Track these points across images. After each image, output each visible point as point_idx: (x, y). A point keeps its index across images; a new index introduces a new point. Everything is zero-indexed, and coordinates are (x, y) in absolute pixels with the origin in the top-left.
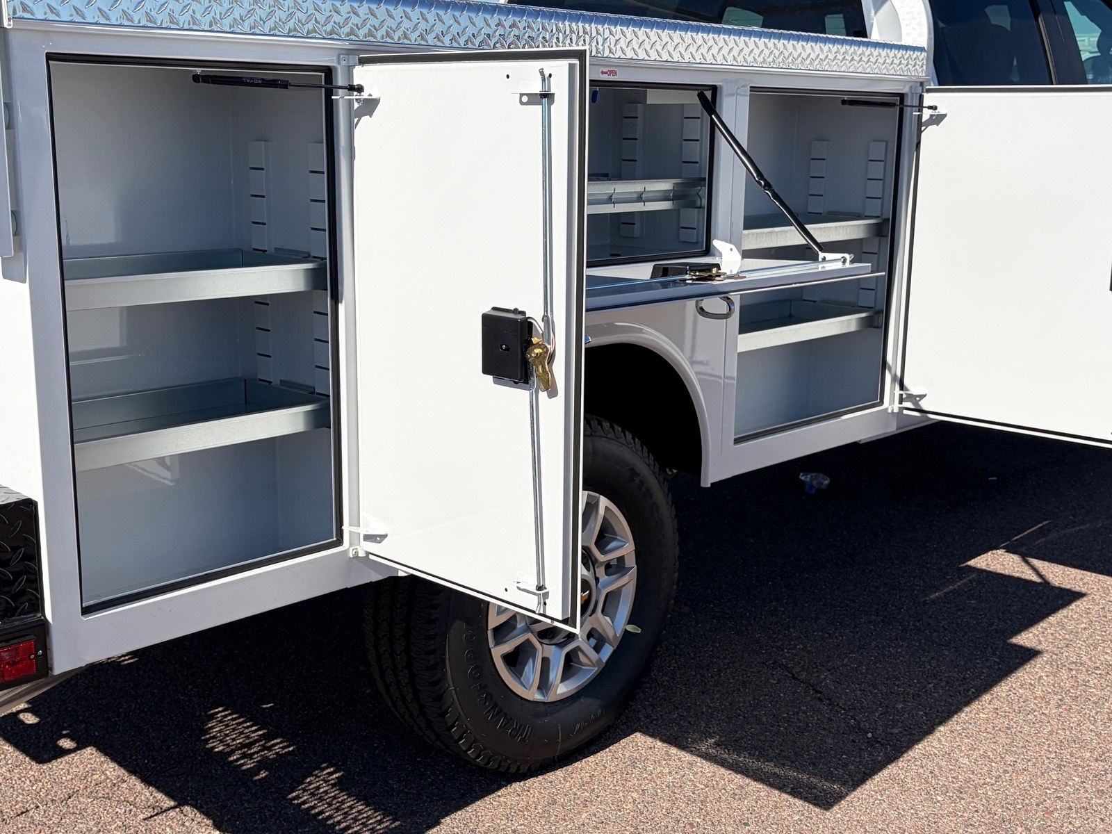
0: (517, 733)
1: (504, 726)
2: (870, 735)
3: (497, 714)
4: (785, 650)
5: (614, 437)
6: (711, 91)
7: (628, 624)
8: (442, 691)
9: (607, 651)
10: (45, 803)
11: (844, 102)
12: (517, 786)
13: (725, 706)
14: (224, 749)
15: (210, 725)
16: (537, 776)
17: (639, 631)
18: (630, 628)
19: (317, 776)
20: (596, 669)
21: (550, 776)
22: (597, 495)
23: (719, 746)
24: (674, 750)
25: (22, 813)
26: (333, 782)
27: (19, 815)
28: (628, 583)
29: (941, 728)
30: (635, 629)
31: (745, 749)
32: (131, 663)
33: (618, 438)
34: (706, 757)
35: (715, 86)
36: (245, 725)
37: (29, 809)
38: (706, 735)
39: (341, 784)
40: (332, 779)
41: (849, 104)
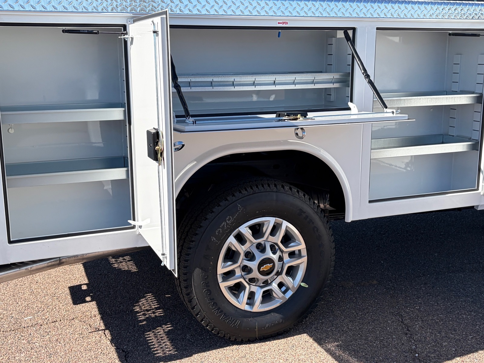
0: (232, 323)
1: (224, 318)
2: (417, 355)
3: (220, 313)
4: (408, 308)
5: (291, 194)
6: (352, 30)
7: (302, 282)
8: (191, 298)
9: (289, 294)
10: (64, 320)
11: (450, 34)
12: (235, 347)
13: (356, 329)
14: (139, 310)
15: (141, 300)
16: (246, 344)
17: (307, 286)
18: (303, 284)
19: (162, 327)
20: (282, 300)
21: (252, 345)
22: (282, 220)
23: (338, 346)
24: (316, 345)
25: (54, 322)
26: (166, 331)
27: (53, 322)
28: (302, 263)
29: (458, 359)
30: (305, 285)
31: (348, 350)
32: (135, 271)
33: (293, 194)
34: (328, 351)
35: (354, 28)
36: (154, 302)
37: (57, 321)
38: (336, 340)
39: (168, 333)
40: (167, 330)
41: (452, 35)
